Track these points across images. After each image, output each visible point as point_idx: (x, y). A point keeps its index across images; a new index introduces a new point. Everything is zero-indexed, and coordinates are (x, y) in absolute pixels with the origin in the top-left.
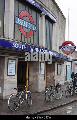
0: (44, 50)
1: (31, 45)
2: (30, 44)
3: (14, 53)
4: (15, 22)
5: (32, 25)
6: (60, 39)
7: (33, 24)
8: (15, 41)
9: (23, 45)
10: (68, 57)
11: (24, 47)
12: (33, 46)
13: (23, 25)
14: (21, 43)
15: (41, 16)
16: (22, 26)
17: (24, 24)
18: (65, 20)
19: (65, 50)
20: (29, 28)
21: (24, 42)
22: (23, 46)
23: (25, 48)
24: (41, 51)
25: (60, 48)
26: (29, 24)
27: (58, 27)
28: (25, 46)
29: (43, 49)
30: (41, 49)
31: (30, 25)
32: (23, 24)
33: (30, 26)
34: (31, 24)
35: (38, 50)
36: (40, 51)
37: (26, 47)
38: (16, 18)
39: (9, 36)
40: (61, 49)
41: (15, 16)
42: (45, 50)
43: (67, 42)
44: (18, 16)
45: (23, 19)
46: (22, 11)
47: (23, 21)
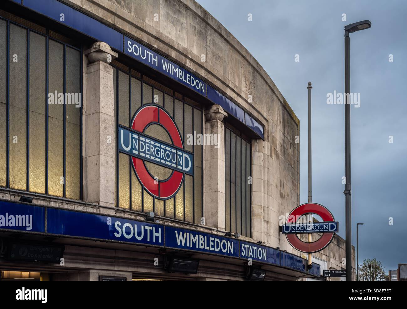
0: (224, 241)
1: (176, 225)
2: (174, 222)
3: (117, 255)
4: (119, 148)
5: (179, 153)
6: (282, 196)
7: (181, 150)
8: (122, 215)
9: (149, 228)
10: (310, 263)
11: (155, 234)
12: (183, 231)
13: (148, 156)
14: (142, 219)
15: (208, 120)
16: (143, 159)
17: (149, 150)
18: (298, 126)
19: (299, 236)
20: (169, 164)
21: (152, 215)
22: (151, 232)
23: (157, 238)
24: (213, 246)
25: (281, 229)
26: (166, 150)
27: (271, 156)
28: (157, 231)
29: (221, 238)
30: (211, 239)
31: (171, 152)
32: (144, 152)
33: (171, 156)
34: (175, 151)
35: (201, 242)
36: (208, 245)
37: (159, 235)
38: (122, 131)
39: (101, 199)
40: (284, 233)
41: (118, 126)
42: (227, 240)
43: (305, 209)
44: (128, 126)
45: (147, 133)
46: (142, 105)
47: (145, 142)
